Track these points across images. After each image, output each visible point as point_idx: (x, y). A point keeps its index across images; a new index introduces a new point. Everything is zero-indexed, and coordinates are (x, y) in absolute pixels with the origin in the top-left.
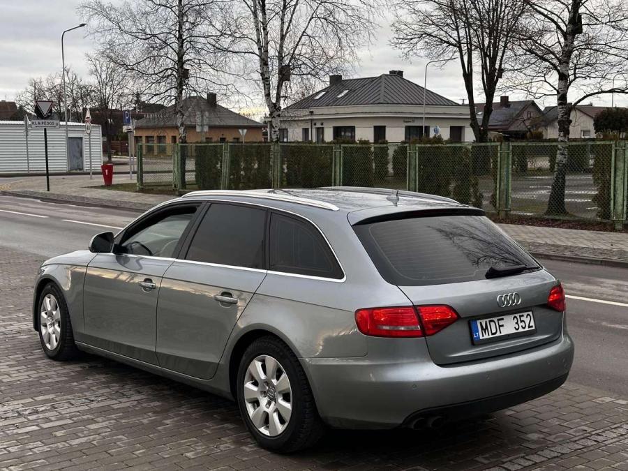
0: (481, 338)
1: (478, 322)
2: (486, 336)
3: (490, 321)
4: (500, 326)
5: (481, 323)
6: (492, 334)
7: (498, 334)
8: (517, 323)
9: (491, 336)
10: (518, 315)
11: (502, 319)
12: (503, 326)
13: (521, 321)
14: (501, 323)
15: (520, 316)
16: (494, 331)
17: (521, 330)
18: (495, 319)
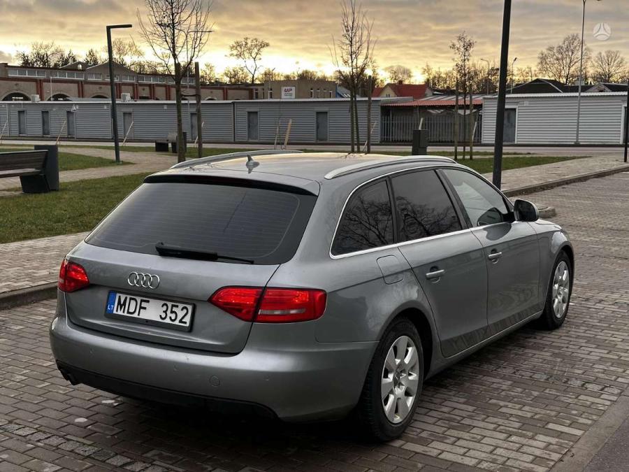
0: (115, 312)
1: (118, 295)
2: (120, 313)
3: (131, 299)
4: (141, 308)
5: (120, 297)
6: (128, 312)
7: (135, 315)
8: (165, 312)
9: (126, 314)
10: (170, 304)
11: (148, 302)
12: (145, 308)
13: (172, 312)
14: (144, 305)
15: (173, 306)
16: (131, 310)
17: (168, 321)
18: (139, 299)
